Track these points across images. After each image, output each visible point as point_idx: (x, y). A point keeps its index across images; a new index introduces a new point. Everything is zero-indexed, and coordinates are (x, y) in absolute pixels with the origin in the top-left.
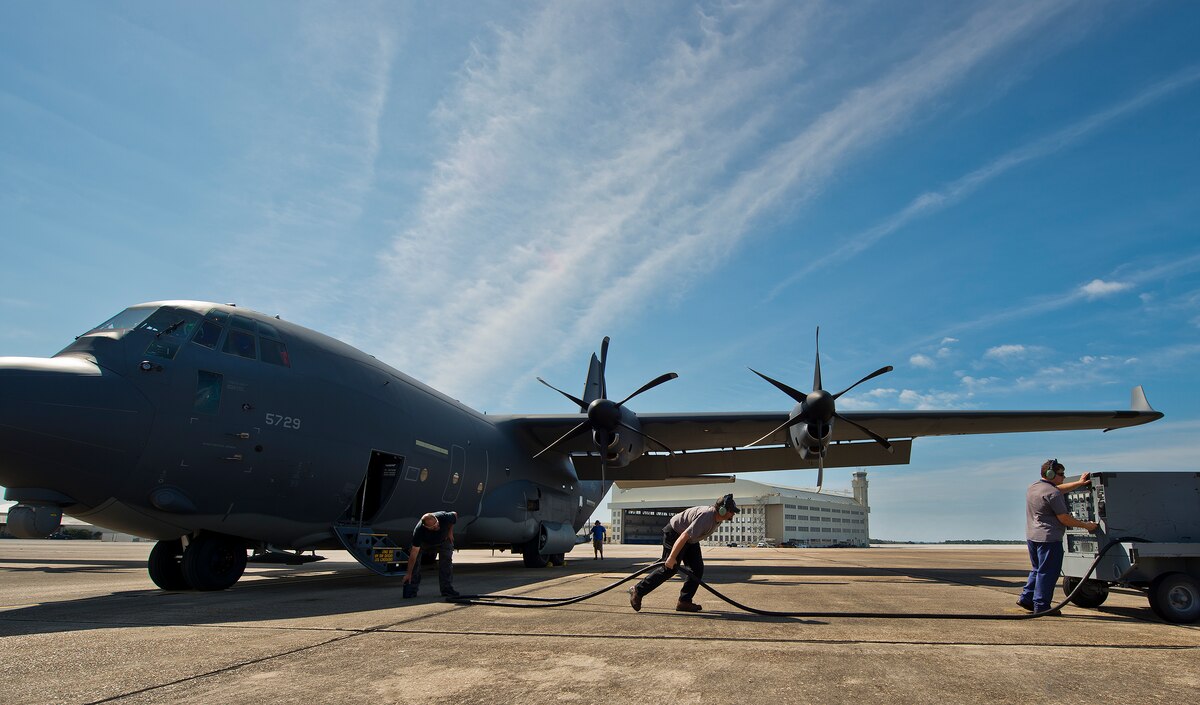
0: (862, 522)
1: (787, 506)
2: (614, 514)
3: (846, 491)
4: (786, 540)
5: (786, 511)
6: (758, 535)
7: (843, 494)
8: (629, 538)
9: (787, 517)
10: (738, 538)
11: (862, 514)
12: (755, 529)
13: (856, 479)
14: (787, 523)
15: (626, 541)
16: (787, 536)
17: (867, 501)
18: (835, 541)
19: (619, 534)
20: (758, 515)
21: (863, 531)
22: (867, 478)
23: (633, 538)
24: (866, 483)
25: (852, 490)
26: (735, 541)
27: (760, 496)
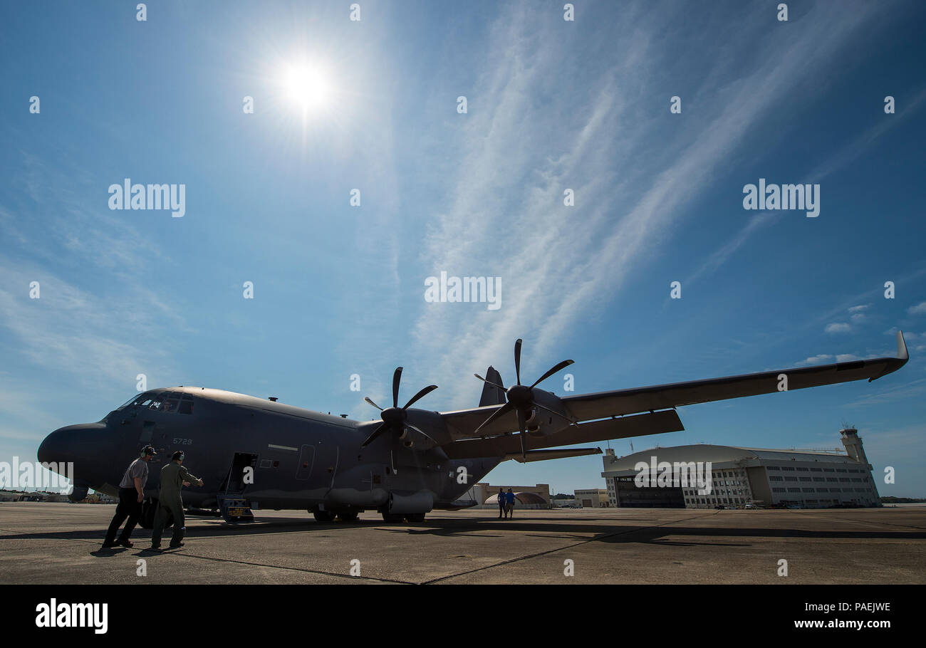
0: (866, 480)
1: (769, 468)
2: (608, 482)
3: (837, 450)
4: (776, 501)
5: (769, 473)
6: (745, 497)
7: (834, 453)
8: (625, 502)
9: (772, 478)
10: (725, 500)
11: (863, 471)
12: (741, 491)
13: (846, 436)
14: (772, 484)
15: (622, 505)
16: (777, 498)
17: (865, 458)
18: (835, 501)
19: (615, 498)
20: (741, 478)
21: (869, 490)
22: (859, 434)
23: (628, 502)
24: (859, 441)
25: (843, 447)
26: (722, 504)
27: (738, 460)
